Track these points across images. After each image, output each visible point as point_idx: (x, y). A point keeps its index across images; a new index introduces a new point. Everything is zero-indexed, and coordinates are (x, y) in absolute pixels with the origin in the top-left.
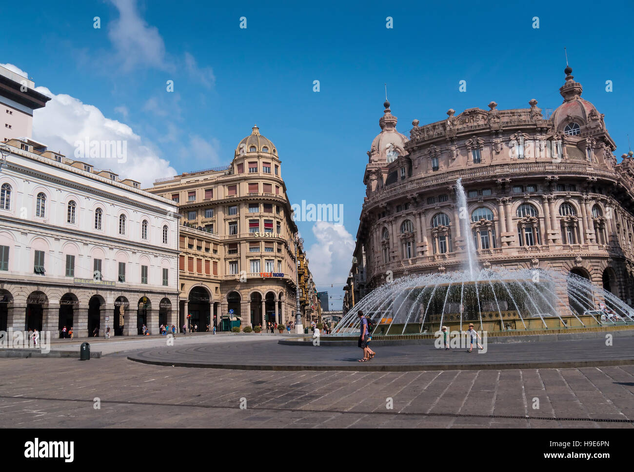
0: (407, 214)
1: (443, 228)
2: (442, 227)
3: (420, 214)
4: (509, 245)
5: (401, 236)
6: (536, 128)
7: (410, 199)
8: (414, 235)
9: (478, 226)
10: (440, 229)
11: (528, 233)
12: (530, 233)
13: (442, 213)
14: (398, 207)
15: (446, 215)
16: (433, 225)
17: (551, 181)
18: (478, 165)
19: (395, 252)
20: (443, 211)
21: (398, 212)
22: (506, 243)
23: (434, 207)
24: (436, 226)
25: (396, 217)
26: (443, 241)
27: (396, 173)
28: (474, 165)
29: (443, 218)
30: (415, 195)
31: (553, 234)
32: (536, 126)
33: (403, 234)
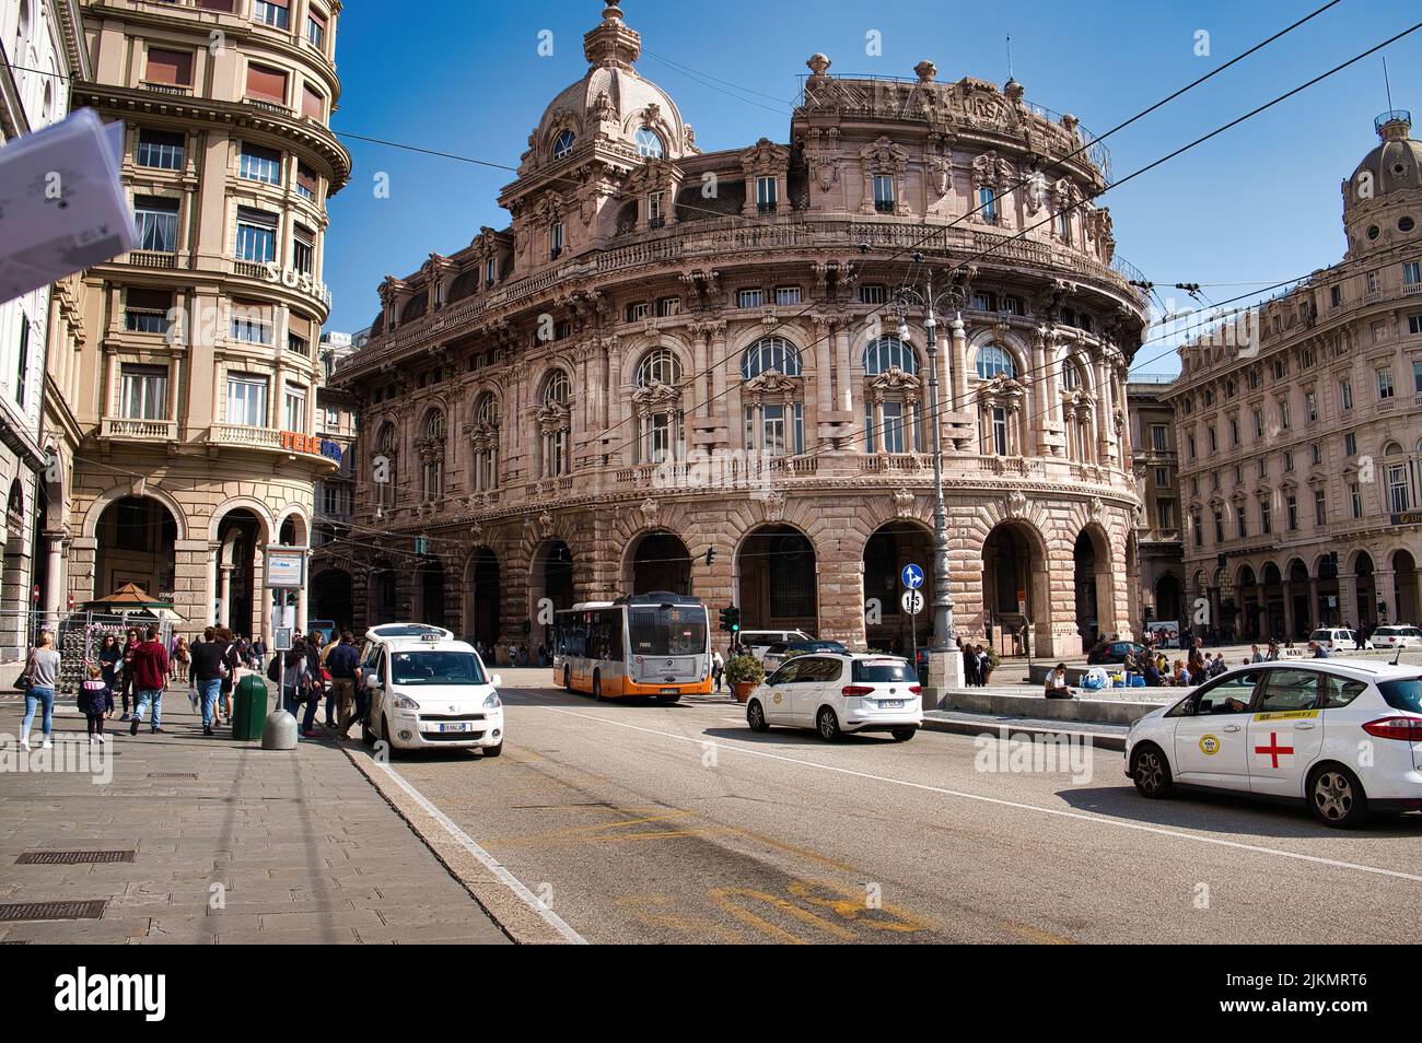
0: (664, 331)
1: (781, 383)
2: (779, 378)
3: (708, 335)
4: (957, 448)
5: (635, 397)
6: (1024, 153)
7: (687, 286)
8: (680, 394)
9: (882, 386)
10: (772, 384)
11: (998, 422)
12: (1001, 422)
13: (777, 339)
14: (630, 307)
15: (791, 345)
16: (745, 372)
17: (1058, 295)
18: (887, 218)
19: (611, 441)
20: (783, 332)
21: (630, 320)
22: (951, 443)
23: (758, 315)
24: (756, 373)
25: (622, 337)
26: (774, 420)
27: (635, 204)
28: (877, 217)
29: (778, 353)
30: (707, 270)
31: (1052, 433)
32: (1028, 146)
33: (646, 390)
